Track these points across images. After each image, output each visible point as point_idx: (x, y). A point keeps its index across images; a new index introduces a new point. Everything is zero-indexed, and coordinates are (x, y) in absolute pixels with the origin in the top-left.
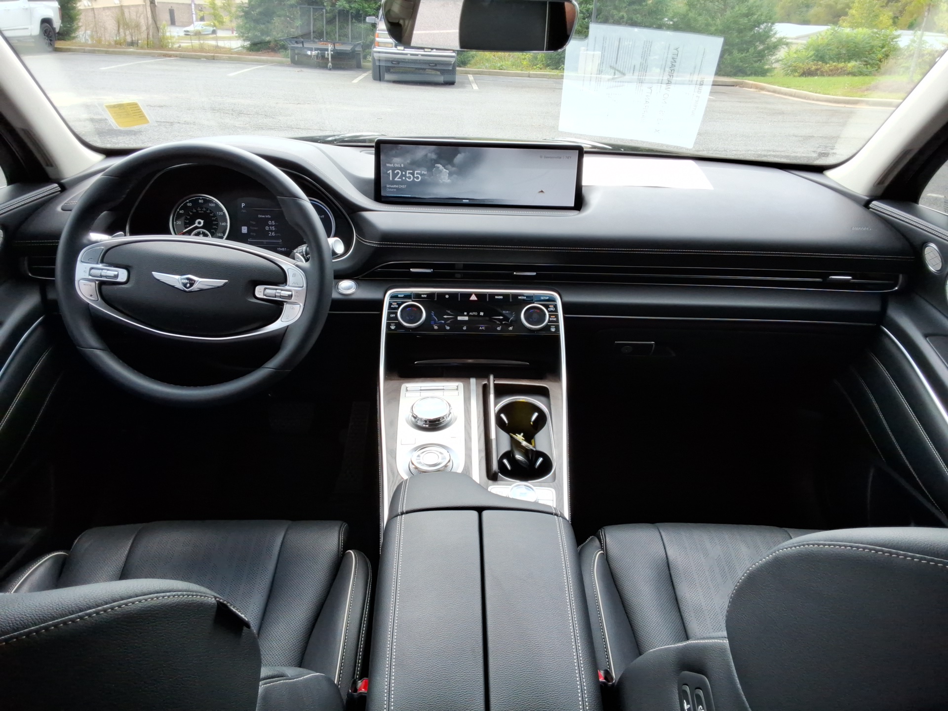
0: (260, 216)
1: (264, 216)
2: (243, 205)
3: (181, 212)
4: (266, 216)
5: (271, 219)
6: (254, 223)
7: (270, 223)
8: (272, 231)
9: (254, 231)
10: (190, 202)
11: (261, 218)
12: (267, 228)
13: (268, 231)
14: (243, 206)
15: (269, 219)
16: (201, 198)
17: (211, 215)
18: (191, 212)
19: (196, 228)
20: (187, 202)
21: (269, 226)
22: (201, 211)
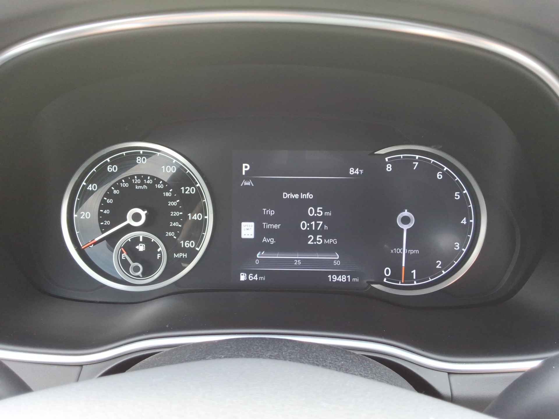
0: (288, 196)
1: (296, 196)
2: (246, 168)
3: (90, 188)
4: (303, 196)
5: (314, 203)
6: (272, 213)
7: (311, 211)
8: (315, 233)
9: (270, 233)
10: (113, 162)
11: (290, 200)
12: (304, 225)
13: (307, 233)
14: (244, 169)
15: (308, 203)
16: (141, 152)
17: (168, 194)
18: (116, 189)
19: (129, 229)
20: (107, 164)
21: (309, 220)
22: (142, 184)
